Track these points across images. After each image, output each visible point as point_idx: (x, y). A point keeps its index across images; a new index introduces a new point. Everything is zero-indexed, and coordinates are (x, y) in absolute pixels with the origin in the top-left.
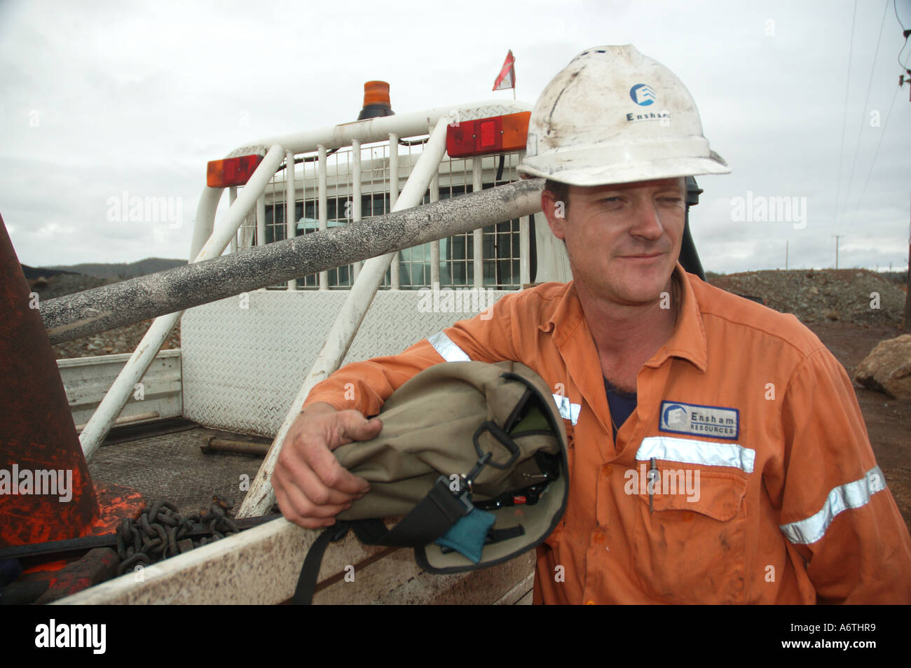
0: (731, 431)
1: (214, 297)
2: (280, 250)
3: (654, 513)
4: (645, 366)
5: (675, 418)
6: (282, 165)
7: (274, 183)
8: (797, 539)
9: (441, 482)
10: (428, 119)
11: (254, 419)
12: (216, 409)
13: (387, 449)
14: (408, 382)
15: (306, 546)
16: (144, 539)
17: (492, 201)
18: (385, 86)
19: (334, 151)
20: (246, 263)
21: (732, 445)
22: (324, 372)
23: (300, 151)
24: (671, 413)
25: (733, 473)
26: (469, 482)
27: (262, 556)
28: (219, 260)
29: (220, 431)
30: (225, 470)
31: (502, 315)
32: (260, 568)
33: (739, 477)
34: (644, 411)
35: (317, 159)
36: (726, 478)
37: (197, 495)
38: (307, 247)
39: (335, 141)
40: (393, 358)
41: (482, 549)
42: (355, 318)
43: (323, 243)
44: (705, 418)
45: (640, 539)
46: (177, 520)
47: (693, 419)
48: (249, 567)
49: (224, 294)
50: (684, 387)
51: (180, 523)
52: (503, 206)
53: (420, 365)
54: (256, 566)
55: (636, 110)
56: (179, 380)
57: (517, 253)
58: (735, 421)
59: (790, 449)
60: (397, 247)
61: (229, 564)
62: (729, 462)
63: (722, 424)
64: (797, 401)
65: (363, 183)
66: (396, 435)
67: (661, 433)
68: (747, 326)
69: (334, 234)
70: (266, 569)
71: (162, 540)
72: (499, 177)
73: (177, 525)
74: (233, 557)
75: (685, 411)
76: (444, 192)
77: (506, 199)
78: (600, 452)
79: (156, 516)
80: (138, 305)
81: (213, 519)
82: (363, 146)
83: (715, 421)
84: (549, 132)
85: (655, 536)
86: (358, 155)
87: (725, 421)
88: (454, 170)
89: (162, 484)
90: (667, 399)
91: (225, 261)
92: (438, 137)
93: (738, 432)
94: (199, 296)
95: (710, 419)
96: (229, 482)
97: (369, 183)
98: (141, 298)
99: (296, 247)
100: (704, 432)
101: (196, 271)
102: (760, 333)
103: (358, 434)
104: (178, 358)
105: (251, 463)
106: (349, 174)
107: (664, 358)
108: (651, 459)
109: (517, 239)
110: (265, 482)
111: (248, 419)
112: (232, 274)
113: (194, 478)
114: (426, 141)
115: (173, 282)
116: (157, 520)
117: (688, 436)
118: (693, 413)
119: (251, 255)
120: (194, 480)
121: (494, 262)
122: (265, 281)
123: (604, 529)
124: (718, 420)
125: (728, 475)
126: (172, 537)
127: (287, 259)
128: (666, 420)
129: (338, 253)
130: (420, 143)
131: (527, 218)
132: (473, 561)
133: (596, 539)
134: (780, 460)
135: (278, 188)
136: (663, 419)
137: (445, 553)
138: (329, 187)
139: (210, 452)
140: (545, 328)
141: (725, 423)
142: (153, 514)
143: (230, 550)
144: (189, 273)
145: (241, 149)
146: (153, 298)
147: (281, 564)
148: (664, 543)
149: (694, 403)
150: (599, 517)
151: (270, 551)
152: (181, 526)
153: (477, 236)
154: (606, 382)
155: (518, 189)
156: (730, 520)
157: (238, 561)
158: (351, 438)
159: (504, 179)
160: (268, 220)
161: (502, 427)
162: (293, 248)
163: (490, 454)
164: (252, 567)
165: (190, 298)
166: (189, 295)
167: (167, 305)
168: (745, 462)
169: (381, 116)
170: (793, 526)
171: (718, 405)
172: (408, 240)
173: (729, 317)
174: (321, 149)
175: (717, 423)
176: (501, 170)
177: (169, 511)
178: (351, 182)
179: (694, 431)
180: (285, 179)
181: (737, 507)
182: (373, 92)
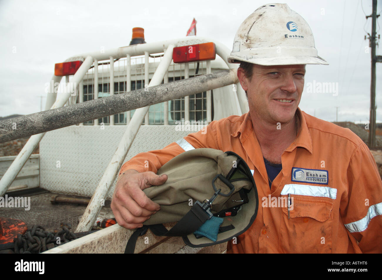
0: (325, 181)
1: (65, 125)
2: (98, 103)
3: (290, 219)
4: (285, 151)
5: (299, 175)
6: (92, 66)
7: (88, 75)
8: (354, 230)
9: (197, 203)
10: (164, 45)
11: (76, 187)
12: (57, 183)
13: (171, 188)
14: (169, 161)
15: (127, 239)
16: (29, 244)
17: (196, 82)
18: (142, 30)
19: (117, 60)
20: (81, 108)
21: (325, 187)
22: (117, 162)
23: (102, 59)
24: (297, 173)
25: (326, 200)
26: (211, 203)
27: (108, 242)
28: (68, 107)
29: (59, 194)
30: (64, 212)
31: (212, 130)
32: (107, 249)
33: (329, 202)
34: (285, 172)
35: (109, 63)
36: (323, 202)
37: (51, 224)
38: (110, 102)
39: (118, 55)
40: (160, 151)
41: (217, 235)
42: (132, 136)
43: (118, 100)
44: (312, 175)
45: (283, 231)
46: (46, 234)
47: (307, 175)
48: (102, 248)
49: (70, 123)
50: (303, 161)
51: (48, 235)
52: (201, 85)
53: (173, 154)
54: (105, 248)
55: (289, 33)
56: (38, 169)
57: (205, 108)
58: (326, 176)
59: (352, 188)
60: (152, 103)
61: (93, 246)
62: (324, 195)
63: (320, 177)
64: (354, 166)
65: (132, 75)
66: (174, 182)
67: (292, 182)
68: (330, 133)
69: (123, 96)
70: (109, 249)
71: (38, 244)
72: (197, 73)
73: (46, 236)
74: (95, 242)
75: (303, 172)
76: (170, 80)
77: (203, 82)
78: (263, 192)
79: (35, 232)
80: (27, 128)
81: (64, 233)
82: (132, 58)
83: (317, 176)
84: (247, 41)
85: (291, 230)
86: (129, 62)
87: (322, 176)
88: (176, 69)
89: (32, 219)
90: (295, 167)
91: (71, 108)
92: (169, 53)
93: (328, 181)
94: (58, 124)
95: (315, 175)
96: (66, 217)
97: (135, 75)
98: (29, 125)
99: (105, 102)
100: (312, 181)
101: (57, 112)
102: (336, 137)
103: (156, 182)
104: (38, 159)
105: (77, 208)
106: (125, 71)
107: (295, 147)
108: (288, 194)
109: (205, 101)
110: (89, 215)
111: (73, 187)
112: (74, 114)
113: (49, 216)
114: (163, 56)
115: (46, 117)
116: (35, 235)
117: (305, 183)
118: (307, 173)
119: (84, 105)
120: (49, 217)
121: (194, 112)
122: (90, 118)
123: (267, 228)
124: (319, 176)
125: (324, 201)
126: (44, 242)
127: (101, 107)
128: (295, 176)
129: (125, 105)
130: (159, 56)
131: (210, 91)
132: (213, 241)
133: (263, 233)
134: (347, 193)
135: (90, 77)
136: (293, 176)
137: (198, 238)
138: (115, 77)
139: (56, 203)
140: (234, 135)
141: (322, 177)
142: (33, 231)
143: (94, 239)
144: (53, 113)
145: (72, 58)
146: (35, 125)
147: (116, 247)
148: (295, 233)
149: (307, 168)
150: (265, 222)
151: (111, 240)
152: (49, 237)
153: (187, 99)
154: (265, 160)
155: (208, 77)
156: (325, 222)
157: (97, 245)
158: (151, 184)
159: (199, 73)
160: (85, 92)
161: (226, 177)
162: (104, 102)
163: (220, 190)
164: (103, 248)
165: (54, 125)
166: (53, 123)
167: (42, 129)
168: (332, 195)
169: (141, 44)
170: (352, 224)
171: (319, 169)
172: (158, 100)
173: (322, 130)
174: (111, 59)
175: (319, 177)
176: (197, 70)
177: (41, 230)
178: (126, 74)
179: (308, 181)
180: (93, 73)
181: (329, 215)
182: (136, 32)
